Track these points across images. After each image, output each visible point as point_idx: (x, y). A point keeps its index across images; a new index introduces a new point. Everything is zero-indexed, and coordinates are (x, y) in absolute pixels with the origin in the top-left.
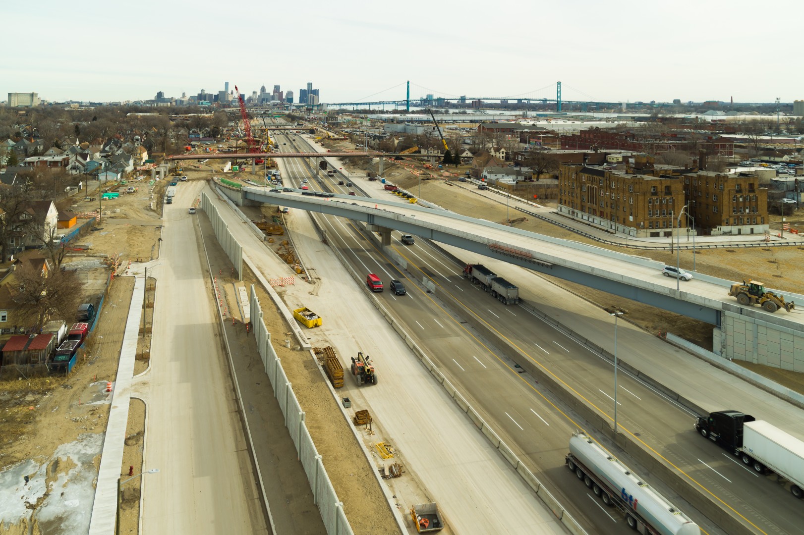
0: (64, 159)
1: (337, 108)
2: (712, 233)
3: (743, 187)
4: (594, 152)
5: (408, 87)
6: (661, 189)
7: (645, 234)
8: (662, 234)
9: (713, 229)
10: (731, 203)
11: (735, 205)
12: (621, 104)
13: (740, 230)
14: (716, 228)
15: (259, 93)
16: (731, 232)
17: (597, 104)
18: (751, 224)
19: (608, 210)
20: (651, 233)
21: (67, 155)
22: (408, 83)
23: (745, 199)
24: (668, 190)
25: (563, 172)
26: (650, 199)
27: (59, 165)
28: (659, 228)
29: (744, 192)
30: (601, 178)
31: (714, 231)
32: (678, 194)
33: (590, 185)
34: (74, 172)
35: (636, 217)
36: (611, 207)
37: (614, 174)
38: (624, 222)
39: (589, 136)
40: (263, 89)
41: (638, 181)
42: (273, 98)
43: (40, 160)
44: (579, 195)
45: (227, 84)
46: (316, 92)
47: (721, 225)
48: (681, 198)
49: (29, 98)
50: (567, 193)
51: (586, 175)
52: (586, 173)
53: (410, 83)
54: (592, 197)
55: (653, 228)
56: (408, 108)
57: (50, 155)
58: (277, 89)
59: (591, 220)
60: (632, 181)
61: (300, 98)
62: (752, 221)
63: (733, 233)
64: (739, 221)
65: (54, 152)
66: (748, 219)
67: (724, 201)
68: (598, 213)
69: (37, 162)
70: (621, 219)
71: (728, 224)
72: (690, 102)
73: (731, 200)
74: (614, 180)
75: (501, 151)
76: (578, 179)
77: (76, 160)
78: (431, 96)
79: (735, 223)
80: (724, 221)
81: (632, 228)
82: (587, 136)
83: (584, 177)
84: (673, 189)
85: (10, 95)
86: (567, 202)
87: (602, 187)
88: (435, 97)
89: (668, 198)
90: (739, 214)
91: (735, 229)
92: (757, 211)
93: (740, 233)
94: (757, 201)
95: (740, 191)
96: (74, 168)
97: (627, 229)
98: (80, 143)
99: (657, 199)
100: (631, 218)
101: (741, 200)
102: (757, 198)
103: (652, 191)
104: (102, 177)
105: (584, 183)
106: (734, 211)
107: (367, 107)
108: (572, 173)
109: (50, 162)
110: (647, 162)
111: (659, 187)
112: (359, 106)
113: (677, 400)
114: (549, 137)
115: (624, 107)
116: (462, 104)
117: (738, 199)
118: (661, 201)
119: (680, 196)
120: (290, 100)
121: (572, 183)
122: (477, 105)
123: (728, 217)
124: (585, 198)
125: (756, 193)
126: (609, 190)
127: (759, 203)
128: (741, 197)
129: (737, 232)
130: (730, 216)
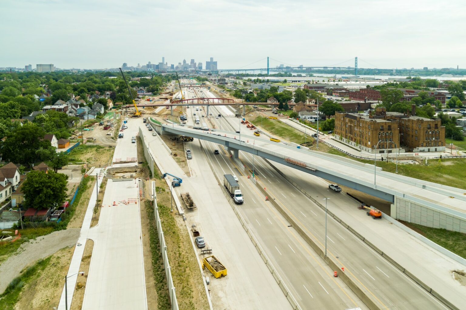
0: (65, 107)
1: (227, 73)
2: (414, 151)
3: (432, 126)
4: (364, 102)
5: (268, 60)
6: (386, 127)
7: (376, 152)
8: (385, 152)
9: (414, 149)
10: (425, 134)
11: (427, 135)
12: (392, 70)
13: (429, 149)
14: (416, 148)
15: (182, 64)
16: (424, 150)
17: (379, 70)
18: (435, 146)
19: (358, 138)
20: (380, 151)
21: (67, 105)
22: (268, 58)
23: (432, 132)
24: (390, 128)
25: (337, 117)
26: (380, 133)
27: (63, 110)
28: (384, 148)
29: (432, 129)
30: (355, 121)
31: (415, 150)
32: (395, 130)
33: (350, 124)
34: (70, 114)
35: (372, 143)
36: (360, 137)
37: (363, 118)
38: (366, 145)
39: (365, 92)
40: (184, 61)
41: (373, 123)
42: (190, 67)
43: (52, 107)
44: (344, 130)
45: (163, 58)
46: (215, 63)
47: (419, 147)
48: (397, 132)
49: (48, 67)
50: (339, 128)
51: (348, 119)
52: (348, 118)
53: (269, 59)
54: (351, 131)
55: (381, 149)
56: (268, 73)
57: (58, 105)
58: (192, 61)
59: (350, 143)
60: (370, 123)
61: (206, 66)
62: (436, 144)
63: (425, 151)
64: (428, 144)
65: (60, 103)
66: (434, 143)
67: (421, 133)
68: (354, 140)
69: (50, 109)
70: (364, 143)
71: (422, 146)
72: (434, 68)
73: (425, 133)
74: (362, 122)
75: (313, 101)
76: (344, 121)
77: (72, 108)
78: (283, 65)
79: (427, 145)
80: (420, 144)
81: (370, 148)
82: (363, 92)
83: (347, 120)
84: (392, 127)
85: (37, 65)
86: (339, 133)
87: (355, 126)
88: (285, 66)
89: (389, 132)
90: (429, 141)
91: (426, 149)
92: (439, 139)
93: (429, 151)
94: (439, 133)
95: (429, 128)
96: (70, 112)
97: (367, 149)
98: (75, 97)
99: (383, 133)
100: (369, 143)
101: (430, 133)
102: (439, 132)
103: (381, 128)
104: (86, 117)
105: (347, 123)
106: (427, 139)
107: (244, 72)
108: (341, 117)
109: (57, 109)
110: (382, 111)
111: (385, 126)
112: (239, 71)
113: (363, 241)
114: (343, 92)
115: (394, 71)
116: (300, 70)
117: (429, 132)
118: (386, 134)
119: (396, 131)
120: (201, 68)
121: (342, 123)
122: (309, 71)
123: (423, 142)
124: (348, 131)
125: (439, 129)
126: (359, 128)
127: (440, 135)
128: (430, 131)
129: (427, 151)
130: (424, 142)
